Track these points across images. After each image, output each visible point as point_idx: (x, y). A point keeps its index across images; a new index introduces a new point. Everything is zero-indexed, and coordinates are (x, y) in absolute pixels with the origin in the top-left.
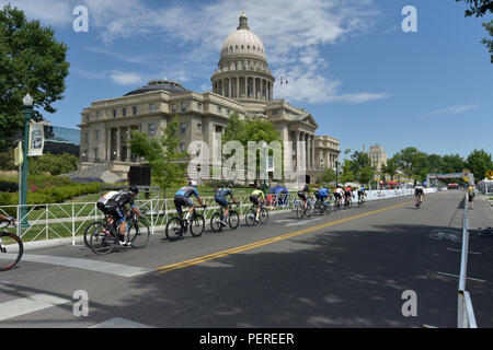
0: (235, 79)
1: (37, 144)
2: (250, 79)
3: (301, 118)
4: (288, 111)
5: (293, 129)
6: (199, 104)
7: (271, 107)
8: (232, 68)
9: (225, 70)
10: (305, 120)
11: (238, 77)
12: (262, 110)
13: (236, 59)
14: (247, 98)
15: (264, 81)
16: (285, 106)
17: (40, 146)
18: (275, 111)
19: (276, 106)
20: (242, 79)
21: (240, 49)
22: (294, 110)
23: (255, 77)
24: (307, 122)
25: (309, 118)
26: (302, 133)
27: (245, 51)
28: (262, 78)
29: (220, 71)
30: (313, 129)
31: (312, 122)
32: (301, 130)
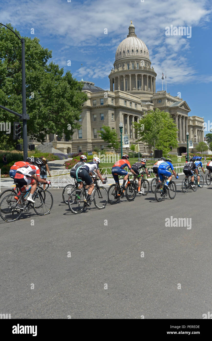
0: (127, 76)
1: (126, 143)
2: (139, 76)
3: (179, 105)
4: (169, 100)
5: (173, 113)
6: (112, 100)
7: (156, 97)
8: (126, 68)
9: (120, 69)
10: (181, 106)
11: (130, 75)
12: (150, 99)
13: (129, 61)
14: (137, 91)
15: (150, 77)
16: (167, 96)
17: (128, 144)
18: (160, 100)
19: (160, 96)
20: (133, 76)
21: (131, 52)
22: (173, 98)
23: (143, 74)
24: (183, 108)
25: (184, 104)
26: (179, 116)
27: (135, 54)
28: (148, 75)
29: (116, 70)
30: (187, 112)
31: (186, 107)
32: (179, 113)
